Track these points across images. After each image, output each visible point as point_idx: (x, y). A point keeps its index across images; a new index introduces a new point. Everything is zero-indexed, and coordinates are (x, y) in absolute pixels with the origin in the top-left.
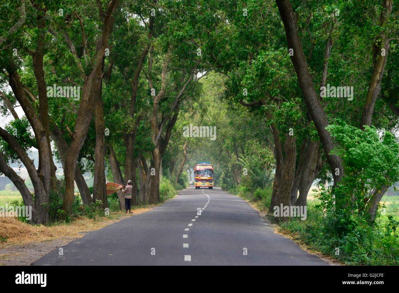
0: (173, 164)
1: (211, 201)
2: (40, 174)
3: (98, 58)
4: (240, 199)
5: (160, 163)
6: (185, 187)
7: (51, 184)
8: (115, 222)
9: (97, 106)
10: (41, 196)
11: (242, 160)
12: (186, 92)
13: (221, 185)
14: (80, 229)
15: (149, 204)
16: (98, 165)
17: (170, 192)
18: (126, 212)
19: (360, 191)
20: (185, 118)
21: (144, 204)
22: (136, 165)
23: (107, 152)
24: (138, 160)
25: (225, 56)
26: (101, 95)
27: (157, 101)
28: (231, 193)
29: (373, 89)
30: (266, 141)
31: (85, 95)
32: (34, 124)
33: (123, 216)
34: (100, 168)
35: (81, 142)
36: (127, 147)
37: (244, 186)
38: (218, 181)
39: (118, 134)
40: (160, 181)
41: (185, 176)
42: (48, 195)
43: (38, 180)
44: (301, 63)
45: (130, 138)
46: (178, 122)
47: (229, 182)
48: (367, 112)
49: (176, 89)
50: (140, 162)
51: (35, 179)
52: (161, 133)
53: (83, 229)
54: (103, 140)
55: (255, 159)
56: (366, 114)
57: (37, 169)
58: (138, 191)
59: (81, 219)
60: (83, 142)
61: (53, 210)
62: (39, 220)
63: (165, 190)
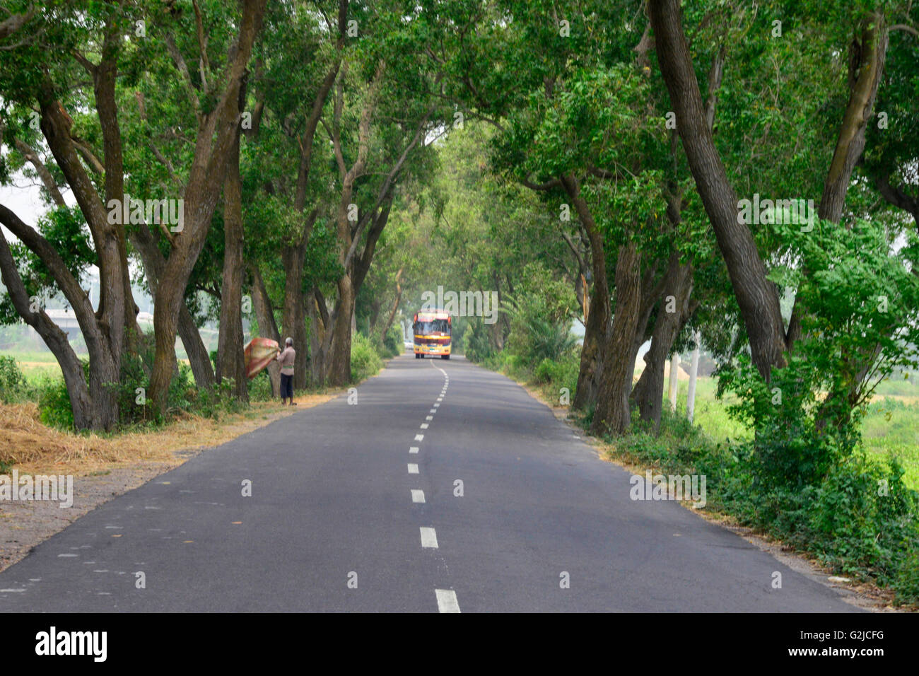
0: (376, 307)
1: (451, 383)
2: (102, 321)
3: (230, 77)
4: (508, 380)
5: (352, 305)
6: (397, 354)
7: (127, 343)
8: (259, 426)
9: (228, 185)
10: (103, 367)
11: (508, 304)
12: (407, 166)
13: (465, 351)
14: (181, 444)
15: (329, 387)
16: (229, 305)
17: (370, 362)
18: (284, 403)
19: (838, 376)
20: (401, 221)
21: (319, 387)
22: (306, 309)
23: (247, 280)
24: (310, 299)
25: (495, 84)
26: (238, 162)
27: (349, 181)
28: (486, 366)
29: (848, 142)
30: (560, 267)
31: (201, 156)
32: (93, 214)
33: (278, 411)
34: (233, 312)
35: (192, 256)
36: (288, 272)
37: (515, 354)
38: (458, 343)
39: (270, 243)
40: (352, 340)
41: (397, 333)
42: (118, 366)
43: (97, 334)
44: (684, 80)
45: (295, 254)
46: (388, 227)
47: (482, 347)
48: (831, 195)
49: (388, 160)
50: (313, 303)
51: (90, 331)
52: (356, 246)
53: (186, 443)
54: (238, 256)
55: (538, 301)
56: (829, 199)
57: (95, 310)
58: (308, 359)
59: (187, 419)
60: (197, 256)
61: (129, 398)
62: (98, 420)
63: (362, 359)
